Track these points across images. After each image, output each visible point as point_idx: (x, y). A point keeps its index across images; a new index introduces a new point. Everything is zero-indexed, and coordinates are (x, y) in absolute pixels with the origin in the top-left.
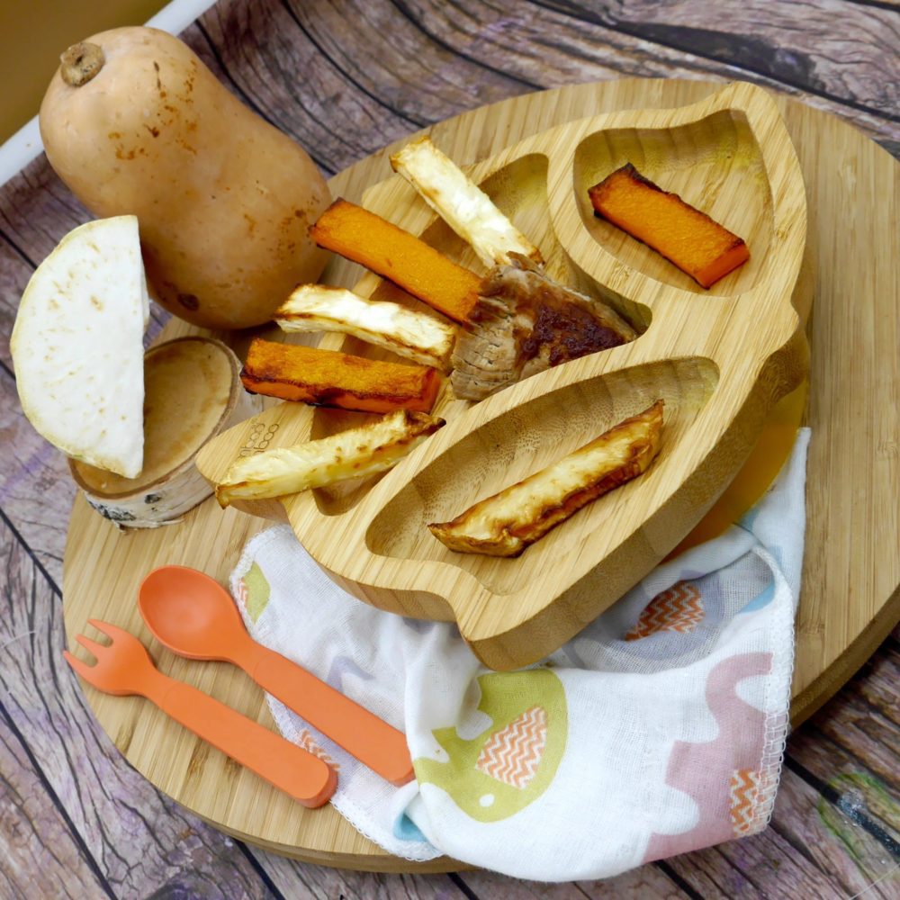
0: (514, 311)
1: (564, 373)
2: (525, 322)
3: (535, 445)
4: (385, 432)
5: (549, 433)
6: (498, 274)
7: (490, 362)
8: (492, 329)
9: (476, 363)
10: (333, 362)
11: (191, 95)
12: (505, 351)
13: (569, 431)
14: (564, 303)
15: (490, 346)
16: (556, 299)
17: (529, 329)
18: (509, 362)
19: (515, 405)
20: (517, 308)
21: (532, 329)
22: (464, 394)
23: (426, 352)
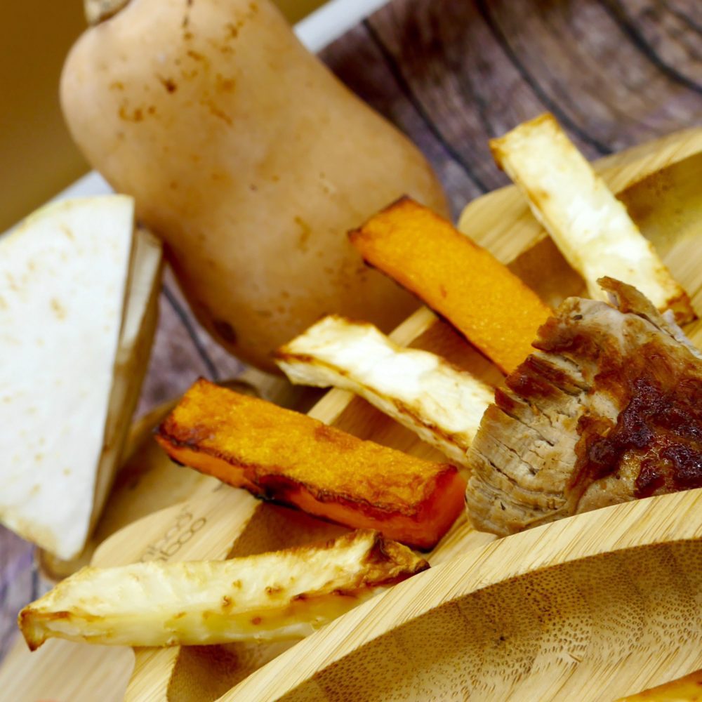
0: (591, 383)
1: (647, 515)
2: (606, 406)
3: (576, 654)
4: (326, 568)
5: (607, 633)
6: (574, 313)
7: (533, 472)
8: (546, 411)
9: (509, 469)
10: (297, 433)
11: (233, 43)
12: (559, 454)
13: (647, 638)
14: (683, 377)
15: (539, 442)
16: (669, 369)
17: (609, 421)
18: (562, 476)
19: (535, 566)
20: (597, 378)
21: (615, 421)
22: (485, 522)
23: (451, 438)
